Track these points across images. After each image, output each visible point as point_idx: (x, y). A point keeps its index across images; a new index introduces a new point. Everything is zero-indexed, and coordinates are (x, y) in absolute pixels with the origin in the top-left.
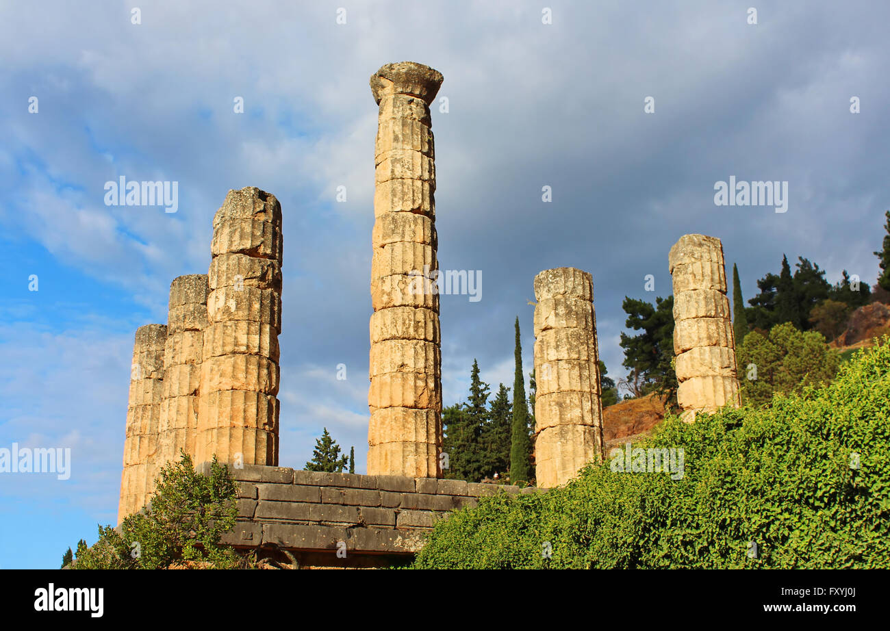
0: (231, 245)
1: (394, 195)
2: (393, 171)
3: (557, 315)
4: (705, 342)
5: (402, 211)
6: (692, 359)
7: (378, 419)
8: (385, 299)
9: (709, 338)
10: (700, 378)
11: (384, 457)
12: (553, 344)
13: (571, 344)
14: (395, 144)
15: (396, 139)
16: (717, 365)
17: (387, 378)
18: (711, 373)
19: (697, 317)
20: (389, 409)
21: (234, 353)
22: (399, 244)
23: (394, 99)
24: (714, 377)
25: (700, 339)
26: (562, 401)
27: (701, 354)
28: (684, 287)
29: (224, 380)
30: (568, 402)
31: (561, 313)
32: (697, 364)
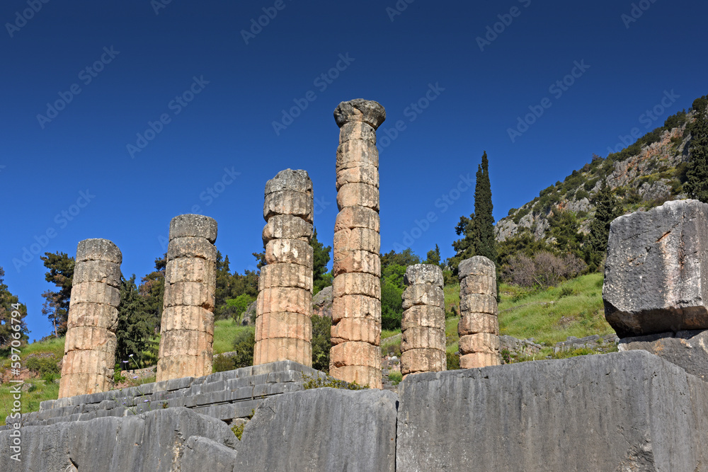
0: (292, 209)
1: (362, 194)
2: (361, 177)
3: (428, 296)
4: (487, 330)
5: (367, 206)
6: (478, 339)
7: (350, 348)
8: (356, 265)
9: (490, 328)
10: (483, 354)
11: (355, 375)
12: (425, 315)
13: (436, 318)
14: (362, 158)
15: (363, 154)
16: (493, 348)
17: (358, 321)
18: (489, 351)
19: (483, 312)
20: (360, 342)
21: (297, 287)
22: (365, 230)
23: (362, 125)
24: (492, 354)
25: (484, 327)
26: (429, 354)
27: (484, 338)
28: (475, 290)
29: (290, 305)
30: (434, 356)
31: (431, 295)
32: (481, 344)
